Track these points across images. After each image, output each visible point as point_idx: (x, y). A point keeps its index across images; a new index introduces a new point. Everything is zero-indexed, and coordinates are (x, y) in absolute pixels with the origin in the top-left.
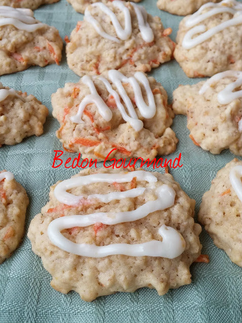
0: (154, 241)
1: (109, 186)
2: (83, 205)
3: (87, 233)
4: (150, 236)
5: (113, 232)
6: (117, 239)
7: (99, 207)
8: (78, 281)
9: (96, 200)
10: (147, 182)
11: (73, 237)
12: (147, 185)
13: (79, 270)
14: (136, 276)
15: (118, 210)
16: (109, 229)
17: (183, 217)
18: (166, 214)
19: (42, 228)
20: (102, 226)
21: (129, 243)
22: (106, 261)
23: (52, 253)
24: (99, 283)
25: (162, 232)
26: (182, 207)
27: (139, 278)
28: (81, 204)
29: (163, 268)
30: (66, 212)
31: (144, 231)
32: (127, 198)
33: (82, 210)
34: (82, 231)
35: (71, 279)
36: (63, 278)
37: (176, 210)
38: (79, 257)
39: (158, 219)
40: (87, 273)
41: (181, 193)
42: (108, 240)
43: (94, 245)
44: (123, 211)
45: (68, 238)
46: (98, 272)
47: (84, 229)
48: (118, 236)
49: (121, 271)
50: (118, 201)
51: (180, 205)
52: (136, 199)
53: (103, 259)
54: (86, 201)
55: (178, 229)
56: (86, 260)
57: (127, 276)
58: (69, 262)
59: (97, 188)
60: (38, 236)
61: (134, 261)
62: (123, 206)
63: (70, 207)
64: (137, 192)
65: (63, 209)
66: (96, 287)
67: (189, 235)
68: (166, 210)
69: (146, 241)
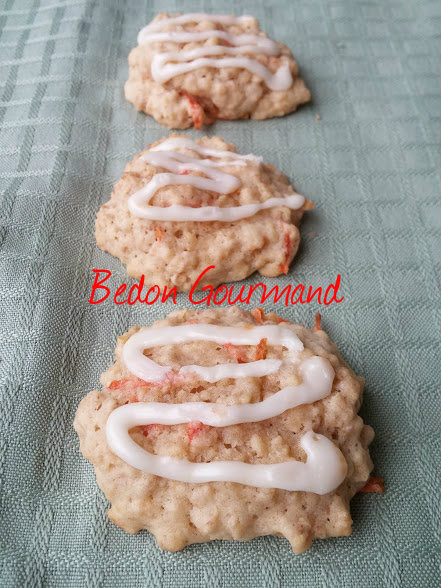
0: (292, 463)
1: (218, 349)
2: (171, 383)
3: (175, 436)
4: (285, 450)
5: (220, 439)
6: (227, 451)
7: (198, 389)
8: (153, 517)
9: (195, 376)
10: (285, 349)
11: (150, 442)
12: (285, 353)
13: (157, 499)
14: (255, 517)
15: (231, 400)
16: (214, 433)
17: (345, 418)
18: (315, 411)
19: (97, 418)
20: (202, 428)
21: (247, 460)
22: (206, 489)
23: (111, 466)
24: (191, 524)
25: (307, 443)
26: (344, 399)
27: (261, 521)
28: (167, 381)
29: (304, 507)
30: (140, 394)
31: (276, 441)
32: (248, 377)
33: (169, 393)
34: (165, 432)
35: (143, 514)
36: (129, 510)
37: (333, 405)
38: (158, 478)
39: (302, 419)
40: (171, 506)
41: (344, 372)
42: (211, 452)
43: (185, 460)
44: (240, 403)
45: (142, 445)
46: (191, 505)
47: (170, 428)
48: (228, 446)
49: (230, 510)
50: (232, 381)
51: (341, 395)
52: (264, 379)
53: (200, 485)
54: (175, 377)
55: (334, 436)
56: (171, 484)
57: (241, 519)
58: (140, 485)
59: (196, 351)
60: (90, 433)
61: (254, 492)
62: (242, 393)
63: (148, 384)
64: (267, 367)
65: (135, 387)
66: (185, 530)
67: (352, 448)
68: (317, 403)
69: (277, 461)
